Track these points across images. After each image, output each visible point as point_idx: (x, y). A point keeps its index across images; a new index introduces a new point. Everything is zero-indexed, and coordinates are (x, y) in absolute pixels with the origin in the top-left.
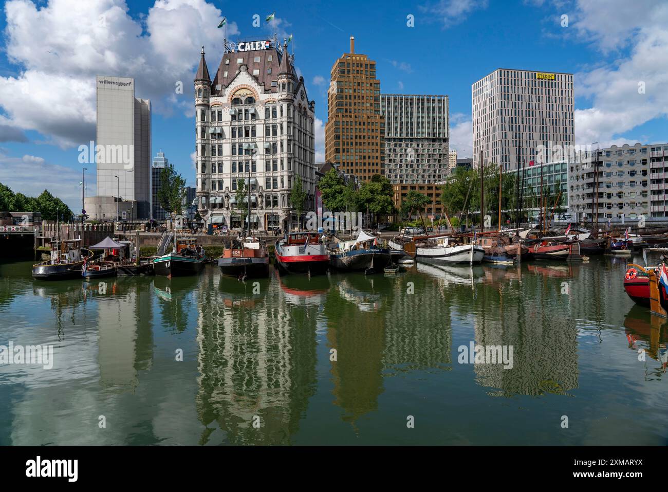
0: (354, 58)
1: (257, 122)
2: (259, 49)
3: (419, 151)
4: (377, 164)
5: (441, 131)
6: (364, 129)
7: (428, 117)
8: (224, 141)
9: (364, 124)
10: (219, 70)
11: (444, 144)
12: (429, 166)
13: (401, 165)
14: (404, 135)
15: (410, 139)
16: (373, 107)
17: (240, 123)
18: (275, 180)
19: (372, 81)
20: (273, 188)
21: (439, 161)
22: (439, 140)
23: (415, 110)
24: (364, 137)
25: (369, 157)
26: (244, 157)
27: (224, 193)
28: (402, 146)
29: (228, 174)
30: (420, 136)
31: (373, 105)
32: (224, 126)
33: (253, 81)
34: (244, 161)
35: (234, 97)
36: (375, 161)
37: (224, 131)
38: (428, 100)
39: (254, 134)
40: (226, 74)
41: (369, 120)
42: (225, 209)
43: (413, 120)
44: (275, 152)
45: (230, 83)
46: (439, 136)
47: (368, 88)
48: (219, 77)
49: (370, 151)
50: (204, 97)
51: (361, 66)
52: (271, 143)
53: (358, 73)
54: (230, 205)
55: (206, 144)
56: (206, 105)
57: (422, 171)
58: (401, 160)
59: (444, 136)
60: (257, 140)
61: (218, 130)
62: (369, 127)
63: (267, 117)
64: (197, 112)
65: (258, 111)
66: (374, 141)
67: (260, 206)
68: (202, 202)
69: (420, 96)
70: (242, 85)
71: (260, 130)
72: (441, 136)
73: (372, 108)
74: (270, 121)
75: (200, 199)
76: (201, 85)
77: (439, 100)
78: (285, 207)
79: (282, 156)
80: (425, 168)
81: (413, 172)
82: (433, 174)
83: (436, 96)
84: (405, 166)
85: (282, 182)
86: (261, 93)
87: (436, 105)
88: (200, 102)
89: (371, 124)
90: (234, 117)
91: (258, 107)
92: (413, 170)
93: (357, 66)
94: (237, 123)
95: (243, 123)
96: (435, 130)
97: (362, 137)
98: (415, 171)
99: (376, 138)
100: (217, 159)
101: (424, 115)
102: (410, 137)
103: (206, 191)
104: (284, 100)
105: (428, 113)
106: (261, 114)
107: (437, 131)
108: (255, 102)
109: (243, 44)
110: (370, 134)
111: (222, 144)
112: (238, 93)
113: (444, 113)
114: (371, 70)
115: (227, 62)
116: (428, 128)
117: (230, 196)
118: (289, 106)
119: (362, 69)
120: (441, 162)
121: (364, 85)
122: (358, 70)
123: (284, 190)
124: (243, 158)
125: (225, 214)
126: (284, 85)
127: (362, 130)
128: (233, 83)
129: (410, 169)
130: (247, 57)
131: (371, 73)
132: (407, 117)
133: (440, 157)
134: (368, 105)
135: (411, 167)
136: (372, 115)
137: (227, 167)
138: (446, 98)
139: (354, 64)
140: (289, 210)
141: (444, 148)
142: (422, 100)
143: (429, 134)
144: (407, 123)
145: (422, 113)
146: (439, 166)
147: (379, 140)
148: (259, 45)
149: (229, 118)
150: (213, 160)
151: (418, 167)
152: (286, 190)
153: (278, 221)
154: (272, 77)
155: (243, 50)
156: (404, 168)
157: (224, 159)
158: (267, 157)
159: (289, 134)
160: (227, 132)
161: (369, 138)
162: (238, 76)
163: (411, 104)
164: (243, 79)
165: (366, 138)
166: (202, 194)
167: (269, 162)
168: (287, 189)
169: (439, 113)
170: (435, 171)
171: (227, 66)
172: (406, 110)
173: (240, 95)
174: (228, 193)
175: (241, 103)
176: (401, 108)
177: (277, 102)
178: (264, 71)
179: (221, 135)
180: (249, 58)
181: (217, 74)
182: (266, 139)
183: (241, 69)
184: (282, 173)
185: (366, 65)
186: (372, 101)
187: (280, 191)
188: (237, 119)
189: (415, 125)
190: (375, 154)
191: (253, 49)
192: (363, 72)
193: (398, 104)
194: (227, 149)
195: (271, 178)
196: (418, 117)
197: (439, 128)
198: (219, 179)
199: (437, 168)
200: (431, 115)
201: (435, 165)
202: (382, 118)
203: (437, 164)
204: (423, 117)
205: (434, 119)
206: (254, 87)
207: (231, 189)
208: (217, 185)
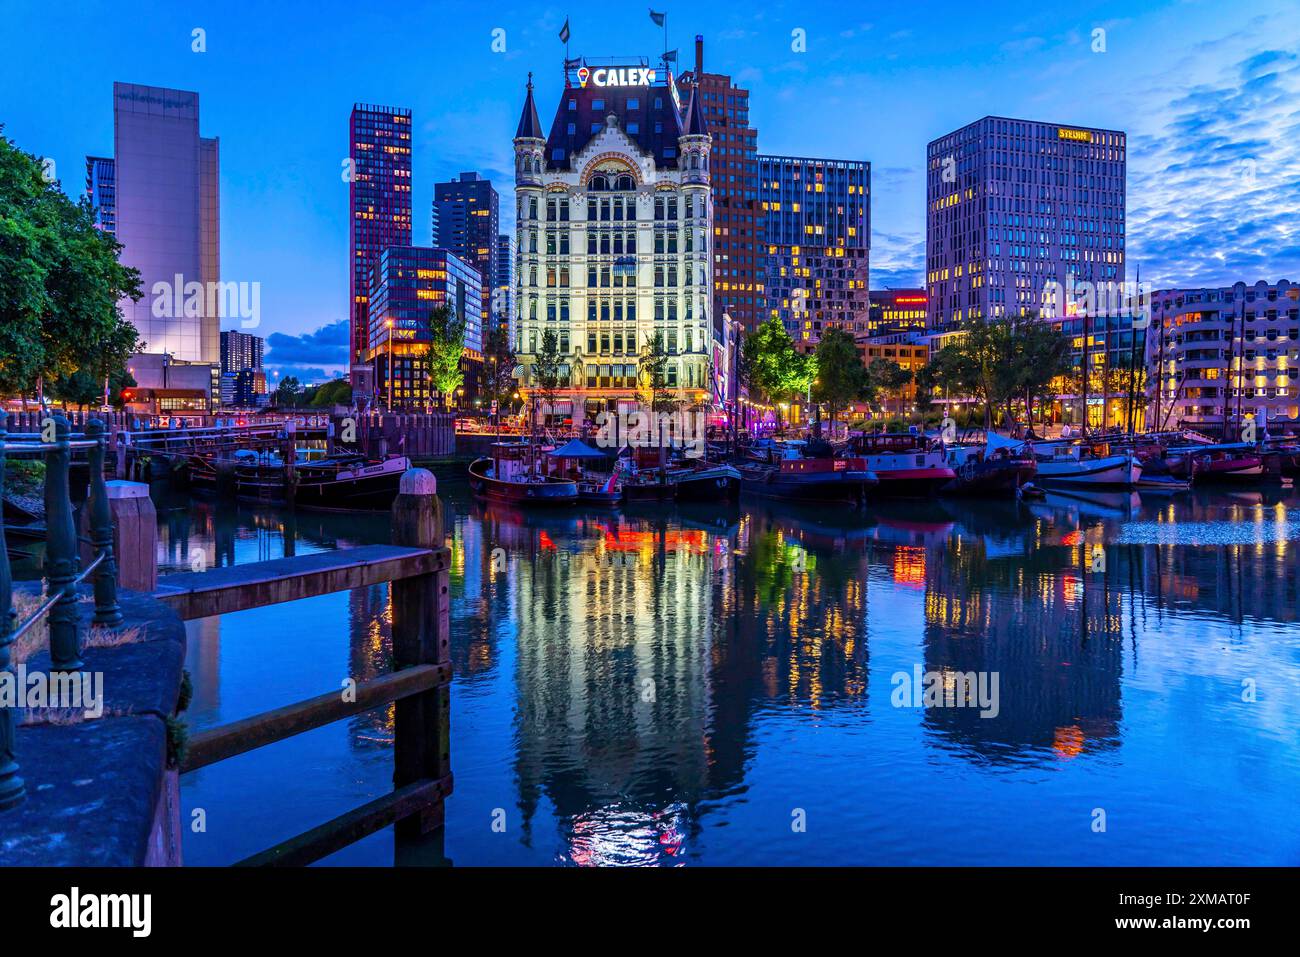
1: (639, 224)
2: (635, 84)
7: (830, 205)
8: (572, 259)
11: (859, 261)
13: (775, 301)
14: (781, 240)
17: (604, 227)
19: (741, 130)
20: (669, 350)
21: (850, 295)
22: (851, 252)
26: (612, 291)
27: (572, 357)
28: (777, 261)
29: (580, 322)
30: (813, 243)
32: (573, 230)
33: (633, 147)
34: (612, 300)
35: (593, 175)
37: (574, 239)
38: (830, 170)
39: (632, 248)
40: (573, 129)
41: (735, 211)
44: (672, 283)
45: (584, 148)
46: (850, 244)
47: (734, 145)
48: (559, 134)
50: (536, 173)
52: (666, 266)
53: (713, 113)
54: (585, 380)
55: (537, 263)
56: (539, 189)
57: (815, 315)
58: (774, 290)
59: (861, 245)
60: (638, 258)
62: (736, 225)
63: (658, 216)
65: (640, 204)
66: (745, 253)
70: (609, 153)
71: (645, 242)
72: (854, 243)
73: (741, 186)
74: (666, 224)
76: (530, 150)
77: (852, 171)
79: (689, 291)
80: (822, 309)
82: (837, 321)
85: (688, 340)
86: (648, 170)
87: (846, 180)
89: (738, 219)
91: (641, 196)
94: (598, 226)
95: (611, 226)
96: (843, 232)
99: (749, 248)
100: (557, 294)
101: (820, 200)
105: (829, 196)
106: (647, 211)
107: (846, 232)
108: (634, 188)
109: (603, 72)
110: (736, 239)
111: (569, 264)
112: (601, 168)
113: (861, 196)
115: (572, 106)
116: (829, 227)
117: (585, 365)
118: (703, 199)
120: (854, 296)
121: (725, 139)
122: (713, 108)
123: (693, 356)
124: (611, 293)
125: (574, 397)
128: (590, 147)
130: (612, 99)
131: (740, 114)
132: (789, 203)
134: (732, 179)
137: (578, 310)
141: (860, 269)
142: (819, 169)
143: (831, 238)
144: (788, 215)
146: (848, 304)
148: (635, 77)
149: (584, 215)
150: (551, 294)
151: (808, 306)
152: (697, 356)
154: (665, 139)
157: (572, 293)
158: (658, 293)
159: (703, 253)
160: (579, 241)
161: (735, 248)
162: (601, 134)
164: (612, 142)
165: (730, 247)
167: (661, 302)
169: (852, 196)
171: (573, 114)
172: (786, 188)
173: (605, 171)
174: (580, 357)
175: (608, 188)
177: (679, 190)
178: (648, 128)
180: (615, 100)
182: (657, 259)
183: (607, 121)
185: (730, 97)
186: (741, 172)
188: (599, 218)
191: (623, 83)
193: (769, 175)
194: (578, 275)
195: (666, 332)
196: (809, 204)
198: (561, 332)
199: (846, 309)
200: (835, 201)
203: (845, 300)
204: (818, 205)
206: (634, 158)
207: (585, 351)
208: (559, 342)
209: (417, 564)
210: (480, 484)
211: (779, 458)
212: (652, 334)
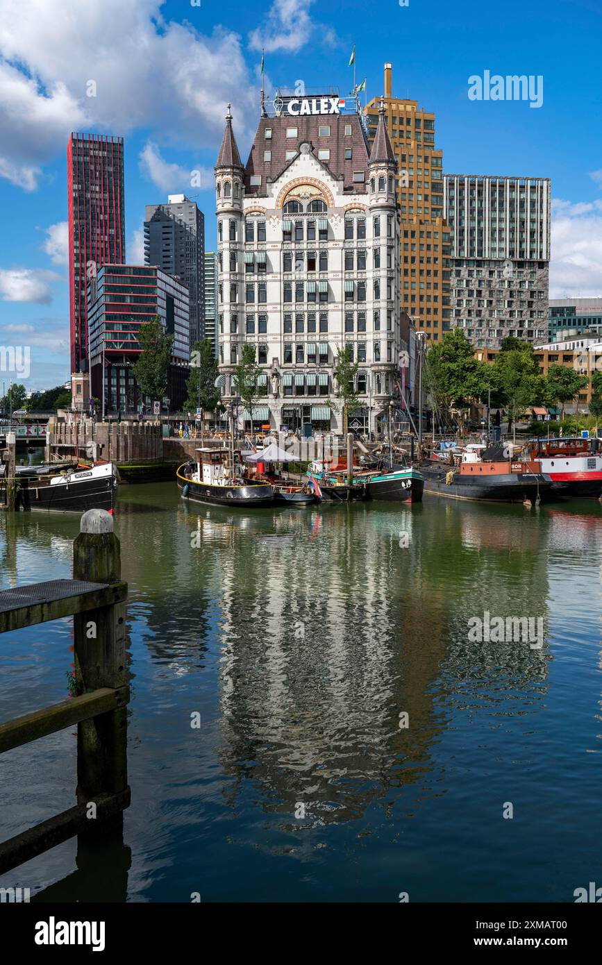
0: (394, 106)
1: (330, 245)
2: (326, 112)
3: (493, 284)
4: (436, 311)
5: (535, 246)
6: (413, 245)
7: (512, 220)
8: (269, 277)
9: (413, 233)
10: (253, 147)
11: (539, 272)
12: (511, 313)
13: (459, 311)
14: (465, 254)
15: (478, 261)
16: (430, 202)
17: (298, 246)
18: (362, 348)
19: (428, 152)
20: (359, 360)
21: (530, 304)
22: (531, 263)
23: (487, 205)
24: (413, 259)
25: (421, 298)
26: (306, 306)
27: (270, 368)
28: (462, 274)
29: (277, 334)
30: (497, 256)
31: (430, 198)
32: (270, 250)
33: (324, 172)
34: (306, 314)
35: (288, 199)
36: (431, 305)
37: (270, 258)
38: (512, 187)
39: (324, 267)
40: (267, 156)
41: (423, 228)
42: (271, 396)
43: (482, 225)
44: (362, 297)
45: (280, 175)
46: (531, 257)
47: (421, 166)
48: (255, 161)
49: (422, 286)
50: (235, 198)
51: (408, 123)
52: (356, 282)
53: (401, 136)
54: (281, 389)
55: (237, 281)
56: (238, 213)
57: (498, 322)
58: (459, 301)
59: (541, 257)
60: (330, 276)
61: (260, 258)
62: (423, 241)
63: (348, 234)
64: (221, 225)
65: (332, 225)
66: (431, 267)
67: (336, 391)
68: (230, 384)
69: (496, 178)
70: (303, 178)
71: (336, 260)
72: (536, 257)
73: (428, 204)
74: (355, 243)
75: (227, 379)
76: (229, 176)
77: (533, 188)
78: (382, 394)
79: (377, 305)
80: (503, 318)
81: (480, 325)
82: (518, 328)
83: (527, 179)
84: (467, 312)
85: (377, 350)
86: (338, 194)
87: (528, 196)
88: (228, 206)
89: (425, 235)
90: (287, 234)
91: (333, 218)
92: (481, 321)
93: (401, 123)
94: (293, 246)
95: (304, 246)
96: (524, 246)
97: (409, 260)
98: (484, 324)
99: (435, 262)
100: (256, 309)
101: (503, 215)
102: (476, 256)
103: (237, 364)
104: (383, 207)
105: (512, 212)
106: (338, 231)
107: (527, 246)
108: (326, 210)
109: (297, 102)
110: (424, 254)
111: (266, 281)
112: (295, 192)
113: (541, 212)
114: (426, 131)
115: (268, 134)
116: (512, 241)
117: (282, 375)
118: (389, 217)
119: (409, 128)
120: (534, 306)
121: (413, 160)
122: (401, 131)
123: (381, 365)
124: (305, 308)
125: (272, 404)
126: (381, 180)
127: (410, 245)
128: (286, 173)
129: (475, 319)
130: (305, 127)
131: (427, 136)
132: (473, 219)
133: (532, 297)
134: (420, 198)
135: (477, 316)
136: (428, 217)
137: (275, 324)
138: (545, 183)
139: (394, 118)
140: (389, 399)
141: (540, 280)
142: (501, 186)
143: (512, 253)
144: (472, 231)
145: (501, 211)
146: (529, 313)
147: (439, 266)
148: (326, 106)
149: (280, 237)
150: (249, 309)
151: (491, 315)
152: (385, 365)
153: (367, 419)
154: (354, 164)
155: (296, 113)
156: (464, 317)
157: (269, 308)
158: (348, 307)
159: (389, 270)
160: (276, 260)
161: (421, 262)
162: (296, 162)
163: (480, 193)
164: (305, 168)
165: (417, 260)
166: (232, 370)
167: (351, 315)
168: (386, 362)
169: (532, 211)
170: (521, 323)
171: (269, 142)
172: (471, 205)
173: (299, 195)
174: (277, 368)
175: (302, 210)
176: (461, 202)
177: (367, 211)
178: (338, 154)
179: (263, 267)
180: (308, 128)
181: (251, 153)
182: (347, 275)
183: (302, 150)
184: (375, 337)
185: (418, 121)
186: (428, 192)
187: (372, 365)
188: (293, 239)
189: (487, 234)
190: (431, 292)
191: (315, 112)
192: (412, 135)
193: (455, 193)
194: (274, 291)
195: (356, 343)
196: (493, 220)
197: (532, 241)
198: (260, 343)
199: (526, 318)
200: (517, 215)
201: (522, 312)
202: (446, 223)
203: (525, 308)
204: (501, 220)
205: (523, 223)
206: (325, 182)
207: (281, 361)
208: (257, 354)
209: (95, 598)
210: (186, 487)
211: (461, 461)
212: (342, 346)
